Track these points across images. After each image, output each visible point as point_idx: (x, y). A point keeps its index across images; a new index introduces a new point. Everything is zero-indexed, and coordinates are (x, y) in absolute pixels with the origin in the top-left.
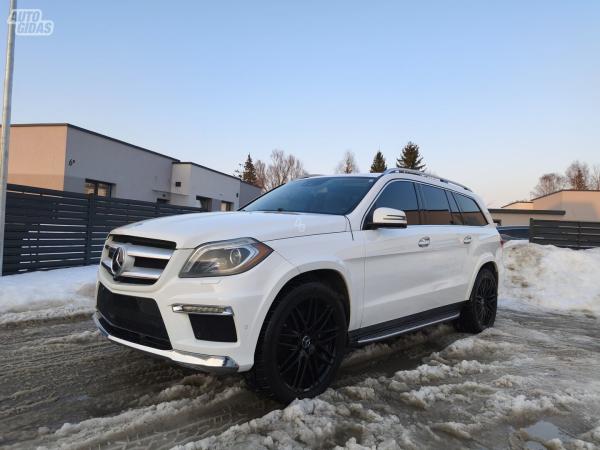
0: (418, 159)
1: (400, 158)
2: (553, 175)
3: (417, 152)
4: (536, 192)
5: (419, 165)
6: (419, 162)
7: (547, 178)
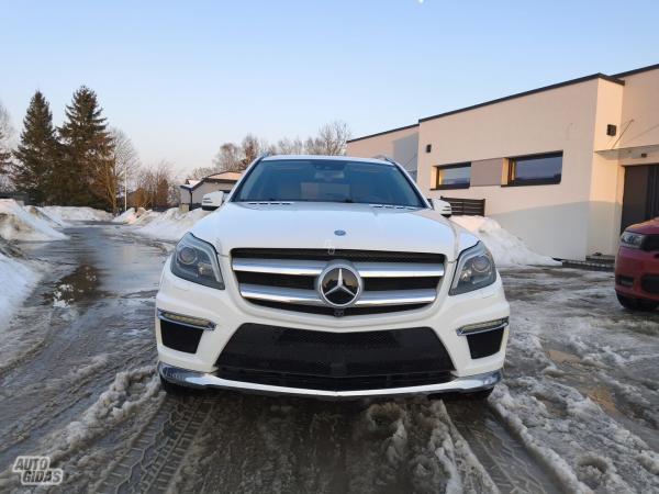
0: (96, 110)
1: (71, 105)
2: (231, 145)
3: (94, 101)
4: (218, 160)
5: (98, 118)
6: (98, 113)
7: (226, 147)
